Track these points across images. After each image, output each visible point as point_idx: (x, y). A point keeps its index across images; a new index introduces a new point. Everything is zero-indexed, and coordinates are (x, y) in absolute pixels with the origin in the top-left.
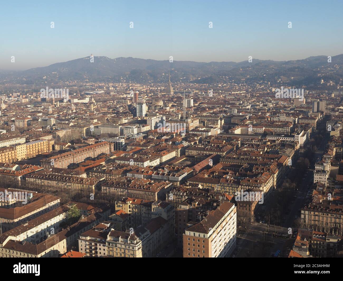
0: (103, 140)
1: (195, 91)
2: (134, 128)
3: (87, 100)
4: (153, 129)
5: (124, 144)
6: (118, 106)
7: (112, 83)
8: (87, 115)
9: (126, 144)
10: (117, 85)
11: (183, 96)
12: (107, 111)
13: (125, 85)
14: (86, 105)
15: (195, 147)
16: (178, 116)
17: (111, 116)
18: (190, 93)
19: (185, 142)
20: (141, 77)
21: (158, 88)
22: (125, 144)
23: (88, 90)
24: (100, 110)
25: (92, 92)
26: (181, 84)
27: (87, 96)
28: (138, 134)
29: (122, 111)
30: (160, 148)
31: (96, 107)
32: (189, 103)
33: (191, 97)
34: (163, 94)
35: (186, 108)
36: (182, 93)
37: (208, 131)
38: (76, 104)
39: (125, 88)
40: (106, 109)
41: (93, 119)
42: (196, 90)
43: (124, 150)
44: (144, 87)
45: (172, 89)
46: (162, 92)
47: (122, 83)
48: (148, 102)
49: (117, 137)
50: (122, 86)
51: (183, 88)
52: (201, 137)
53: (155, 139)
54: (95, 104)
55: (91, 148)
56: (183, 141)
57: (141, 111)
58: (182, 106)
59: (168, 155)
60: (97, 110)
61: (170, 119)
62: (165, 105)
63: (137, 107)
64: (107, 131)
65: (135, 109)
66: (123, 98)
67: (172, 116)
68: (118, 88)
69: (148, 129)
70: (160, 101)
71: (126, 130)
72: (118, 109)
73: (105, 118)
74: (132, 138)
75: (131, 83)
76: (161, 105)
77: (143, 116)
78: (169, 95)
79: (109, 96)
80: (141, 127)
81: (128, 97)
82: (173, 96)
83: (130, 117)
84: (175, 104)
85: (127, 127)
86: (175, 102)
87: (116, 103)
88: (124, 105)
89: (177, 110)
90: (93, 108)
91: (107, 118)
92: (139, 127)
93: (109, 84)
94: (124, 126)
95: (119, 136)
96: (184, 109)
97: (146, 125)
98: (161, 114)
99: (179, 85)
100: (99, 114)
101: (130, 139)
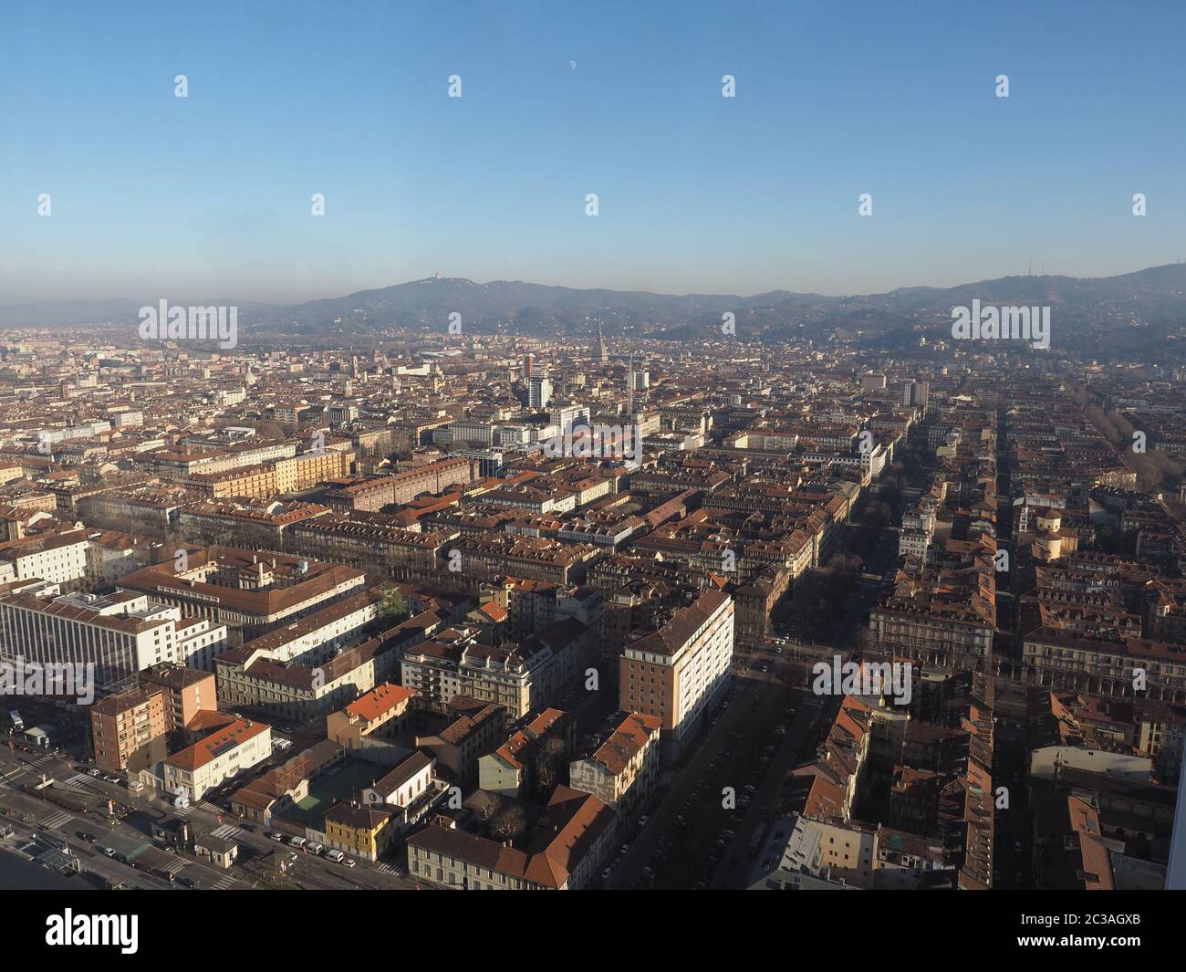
0: (458, 455)
1: (652, 356)
2: (523, 430)
3: (424, 370)
5: (500, 463)
6: (490, 384)
7: (480, 334)
8: (425, 401)
9: (506, 466)
10: (489, 340)
11: (629, 364)
12: (468, 395)
13: (506, 340)
14: (422, 380)
15: (650, 473)
16: (617, 408)
17: (474, 405)
18: (643, 358)
20: (541, 323)
21: (574, 347)
22: (503, 464)
23: (428, 347)
24: (452, 391)
25: (436, 354)
26: (624, 340)
27: (426, 361)
28: (530, 444)
29: (497, 395)
30: (577, 474)
31: (444, 385)
32: (640, 379)
33: (646, 369)
34: (585, 360)
35: (633, 391)
36: (626, 359)
37: (678, 442)
38: (403, 378)
39: (506, 347)
40: (464, 390)
41: (437, 410)
42: (656, 352)
43: (502, 477)
44: (547, 344)
45: (604, 349)
46: (584, 356)
47: (500, 334)
48: (553, 376)
49: (487, 448)
50: (498, 342)
51: (628, 349)
52: (663, 452)
54: (443, 379)
55: (432, 471)
57: (538, 395)
58: (625, 387)
59: (593, 489)
60: (446, 390)
61: (599, 412)
62: (590, 384)
63: (529, 384)
64: (465, 436)
65: (527, 391)
66: (501, 367)
67: (604, 407)
68: (491, 345)
69: (552, 433)
70: (578, 376)
71: (506, 435)
72: (491, 389)
73: (463, 408)
74: (518, 451)
75: (519, 336)
76: (581, 383)
77: (542, 405)
78: (598, 362)
79: (471, 363)
80: (538, 429)
81: (511, 364)
82: (607, 365)
83: (516, 408)
84: (610, 382)
85: (508, 429)
86: (610, 379)
87: (485, 377)
88: (502, 382)
89: (613, 394)
90: (438, 386)
91: (468, 407)
92: (534, 428)
93: (473, 337)
94: (501, 425)
95: (490, 447)
96: (630, 393)
97: (547, 424)
98: (581, 403)
99: (620, 341)
100: (451, 400)
101: (514, 453)
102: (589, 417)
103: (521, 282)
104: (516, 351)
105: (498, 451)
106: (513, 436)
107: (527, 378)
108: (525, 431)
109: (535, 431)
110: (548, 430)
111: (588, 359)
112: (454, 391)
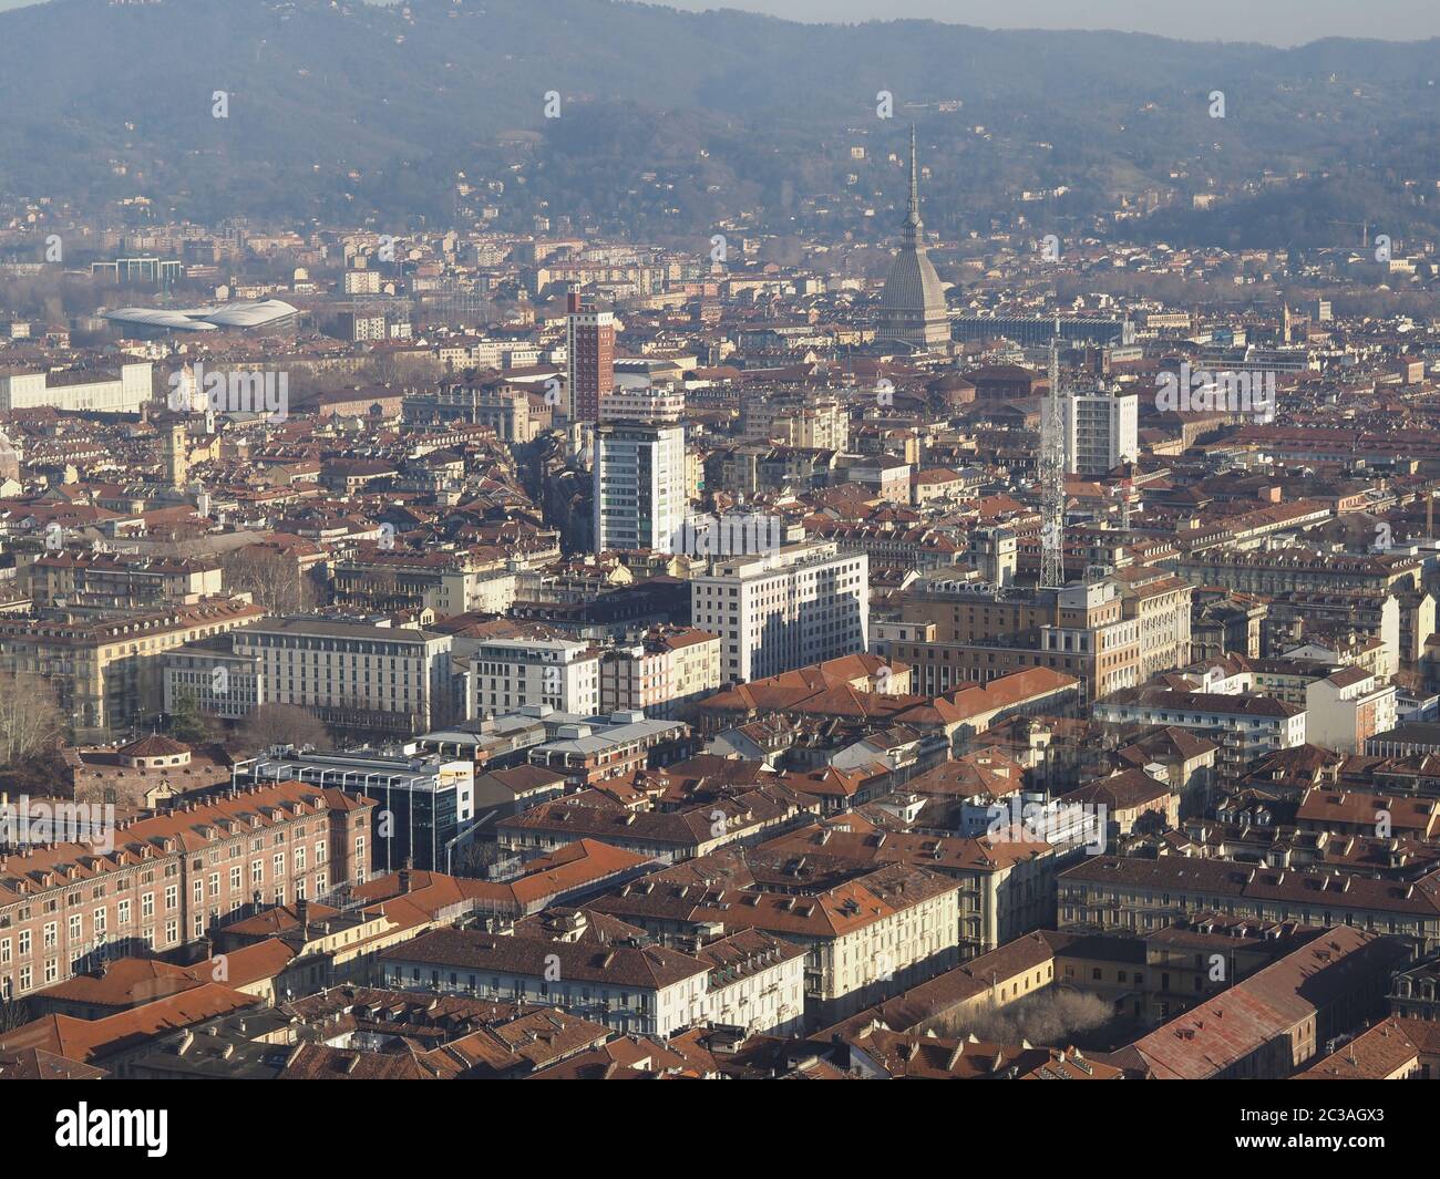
0: (279, 771)
1: (1154, 321)
2: (568, 657)
3: (129, 391)
4: (746, 672)
5: (465, 807)
6: (421, 451)
7: (375, 228)
8: (130, 529)
9: (494, 821)
10: (415, 255)
11: (1046, 359)
12: (322, 498)
13: (490, 253)
14: (118, 434)
15: (1149, 852)
16: (992, 557)
17: (349, 544)
18: (1109, 332)
20: (648, 177)
21: (800, 285)
22: (479, 813)
23: (145, 290)
24: (250, 481)
25: (178, 317)
26: (1022, 251)
27: (135, 351)
28: (602, 720)
29: (454, 499)
30: (813, 858)
31: (216, 454)
32: (1096, 428)
33: (1124, 378)
34: (846, 340)
35: (1068, 477)
36: (1031, 334)
37: (1274, 709)
38: (31, 425)
39: (494, 283)
40: (306, 477)
41: (182, 569)
42: (1170, 304)
43: (472, 871)
44: (675, 272)
45: (934, 290)
46: (843, 322)
47: (463, 228)
48: (702, 412)
49: (408, 739)
50: (459, 261)
51: (1042, 289)
52: (1208, 759)
53: (765, 768)
54: (210, 430)
55: (157, 844)
57: (636, 498)
58: (1031, 463)
59: (886, 927)
60: (225, 480)
61: (913, 576)
62: (871, 447)
63: (591, 450)
64: (310, 686)
65: (586, 482)
66: (470, 375)
67: (934, 552)
68: (426, 278)
69: (698, 670)
70: (818, 412)
71: (493, 681)
72: (424, 474)
73: (300, 559)
74: (544, 753)
75: (551, 234)
76: (830, 444)
77: (655, 546)
78: (906, 349)
79: (338, 355)
80: (639, 651)
81: (516, 361)
82: (948, 361)
83: (535, 556)
84: (962, 438)
85: (499, 651)
86: (962, 424)
87: (399, 418)
88: (477, 443)
89: (977, 494)
90: (188, 459)
91: (320, 556)
92: (618, 650)
93: (344, 241)
94: (471, 636)
95: (421, 732)
96: (1051, 487)
97: (678, 632)
98: (828, 535)
99: (1008, 254)
100: (246, 524)
101: (526, 762)
102: (864, 596)
104: (538, 301)
105: (454, 753)
106: (522, 684)
107: (585, 423)
108: (580, 661)
109: (623, 664)
110: (680, 660)
111: (861, 337)
112: (259, 481)
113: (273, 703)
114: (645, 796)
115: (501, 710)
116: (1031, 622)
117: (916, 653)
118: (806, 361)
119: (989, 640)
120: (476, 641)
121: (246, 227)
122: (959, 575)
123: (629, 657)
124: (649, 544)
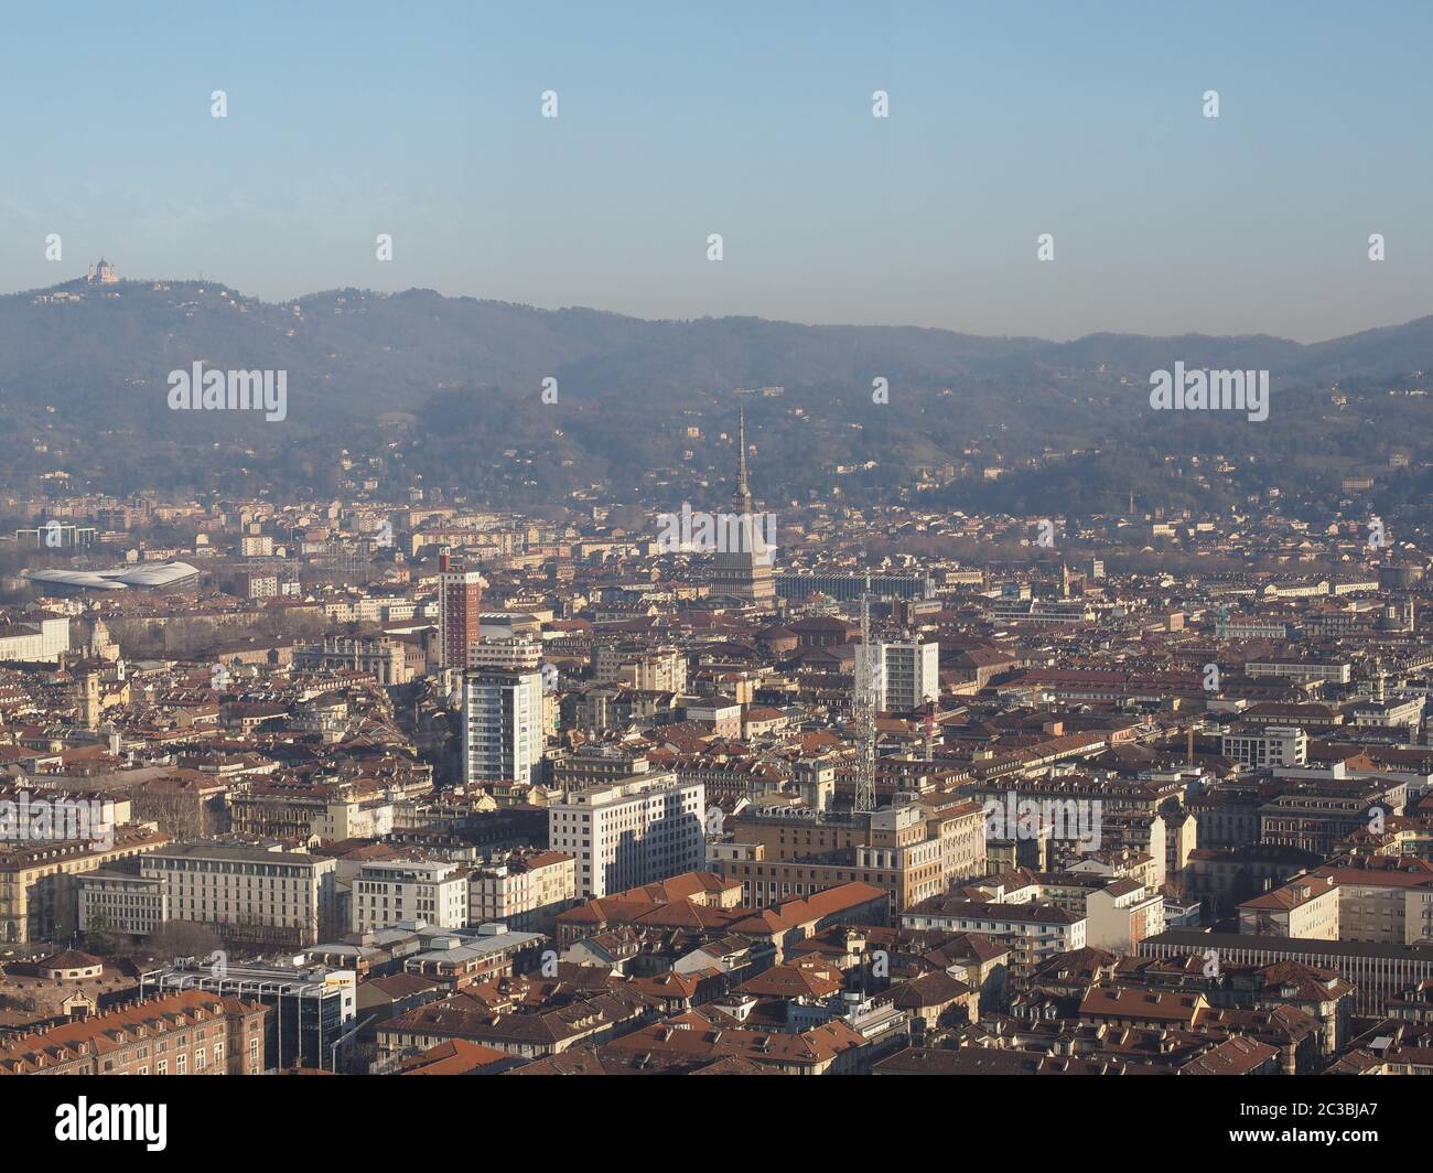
0: (179, 982)
1: (951, 578)
2: (440, 876)
3: (48, 643)
4: (599, 888)
5: (348, 1010)
6: (308, 695)
7: (269, 498)
8: (49, 766)
10: (304, 522)
11: (858, 612)
12: (220, 737)
13: (371, 521)
14: (38, 680)
15: (952, 1044)
16: (813, 785)
17: (245, 778)
19: (867, 1004)
20: (510, 453)
21: (643, 547)
22: (362, 1013)
23: (61, 552)
24: (156, 723)
25: (93, 577)
26: (837, 517)
27: (54, 608)
28: (470, 931)
29: (339, 737)
30: (656, 1053)
31: (126, 699)
32: (904, 670)
33: (926, 628)
34: (684, 595)
35: (879, 715)
36: (846, 590)
37: (1060, 916)
39: (374, 547)
40: (206, 719)
42: (967, 563)
43: (355, 1067)
44: (534, 536)
46: (681, 579)
47: (347, 498)
48: (558, 659)
49: (296, 951)
50: (343, 526)
51: (854, 550)
52: (1003, 960)
53: (614, 973)
54: (121, 677)
56: (847, 996)
57: (500, 734)
58: (846, 703)
60: (133, 722)
61: (743, 803)
62: (706, 690)
63: (459, 693)
64: (210, 906)
65: (455, 720)
66: (353, 629)
68: (313, 542)
69: (555, 887)
70: (660, 658)
71: (373, 899)
72: (311, 715)
73: (201, 792)
74: (419, 963)
75: (425, 503)
76: (670, 686)
77: (516, 777)
78: (737, 603)
79: (235, 611)
80: (502, 871)
81: (393, 615)
82: (774, 613)
83: (410, 788)
84: (785, 681)
85: (378, 872)
86: (787, 667)
87: (290, 665)
88: (359, 688)
89: (799, 730)
90: (101, 703)
91: (219, 789)
92: (484, 870)
93: (241, 510)
94: (353, 859)
95: (309, 944)
96: (864, 724)
97: (537, 853)
98: (669, 767)
99: (825, 520)
100: (153, 760)
101: (402, 971)
103: (430, 294)
104: (413, 563)
105: (338, 964)
106: (399, 901)
107: (455, 669)
108: (450, 880)
109: (488, 883)
110: (540, 878)
111: (697, 593)
112: (164, 722)
113: (176, 920)
114: (508, 1000)
115: (380, 923)
116: (848, 842)
117: (747, 871)
118: (649, 614)
119: (810, 858)
120: (358, 863)
121: (154, 498)
122: (784, 801)
123: (494, 877)
124: (512, 777)
